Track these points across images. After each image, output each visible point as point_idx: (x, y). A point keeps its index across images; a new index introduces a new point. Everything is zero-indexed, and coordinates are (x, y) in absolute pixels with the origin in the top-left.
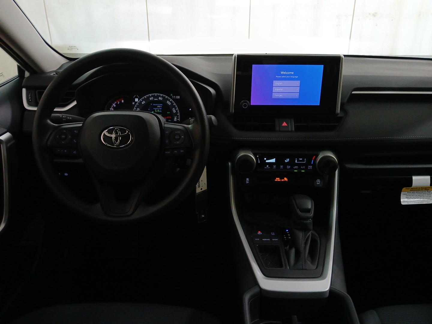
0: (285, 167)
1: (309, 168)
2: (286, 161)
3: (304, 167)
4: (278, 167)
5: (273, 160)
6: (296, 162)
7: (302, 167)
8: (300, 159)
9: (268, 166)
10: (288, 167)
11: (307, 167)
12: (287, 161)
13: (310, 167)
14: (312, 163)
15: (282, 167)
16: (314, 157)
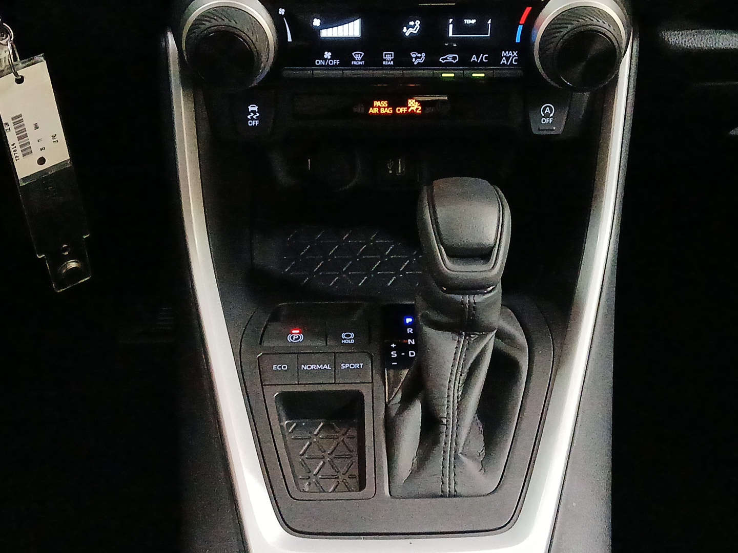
0: (402, 60)
1: (504, 61)
2: (407, 32)
3: (484, 57)
4: (373, 60)
5: (352, 29)
6: (451, 35)
7: (474, 58)
8: (468, 21)
9: (328, 55)
10: (417, 58)
11: (495, 59)
12: (412, 30)
13: (510, 57)
14: (518, 40)
15: (388, 57)
16: (528, 9)
